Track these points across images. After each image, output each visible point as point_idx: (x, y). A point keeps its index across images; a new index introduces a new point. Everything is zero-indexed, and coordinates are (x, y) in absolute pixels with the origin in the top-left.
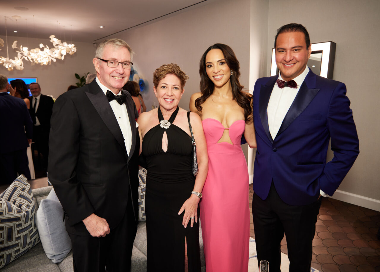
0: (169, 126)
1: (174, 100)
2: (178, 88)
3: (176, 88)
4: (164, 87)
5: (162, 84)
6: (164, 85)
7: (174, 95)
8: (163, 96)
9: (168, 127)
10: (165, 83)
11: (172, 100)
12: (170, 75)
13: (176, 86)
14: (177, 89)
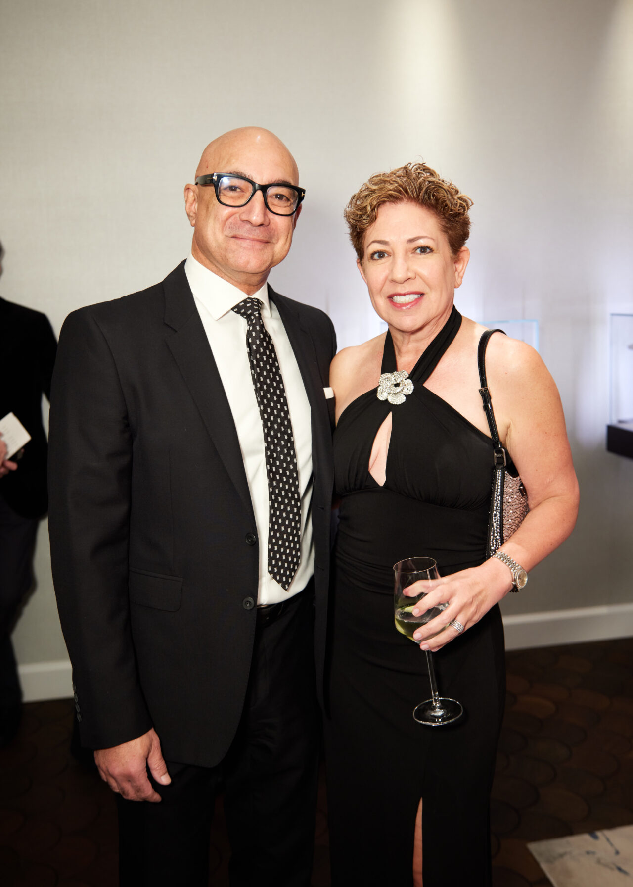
0: (406, 396)
1: (425, 296)
2: (428, 248)
3: (424, 249)
4: (381, 254)
5: (370, 244)
6: (376, 247)
7: (417, 274)
8: (381, 290)
9: (404, 399)
10: (379, 239)
11: (416, 296)
12: (393, 205)
13: (422, 242)
14: (428, 250)
